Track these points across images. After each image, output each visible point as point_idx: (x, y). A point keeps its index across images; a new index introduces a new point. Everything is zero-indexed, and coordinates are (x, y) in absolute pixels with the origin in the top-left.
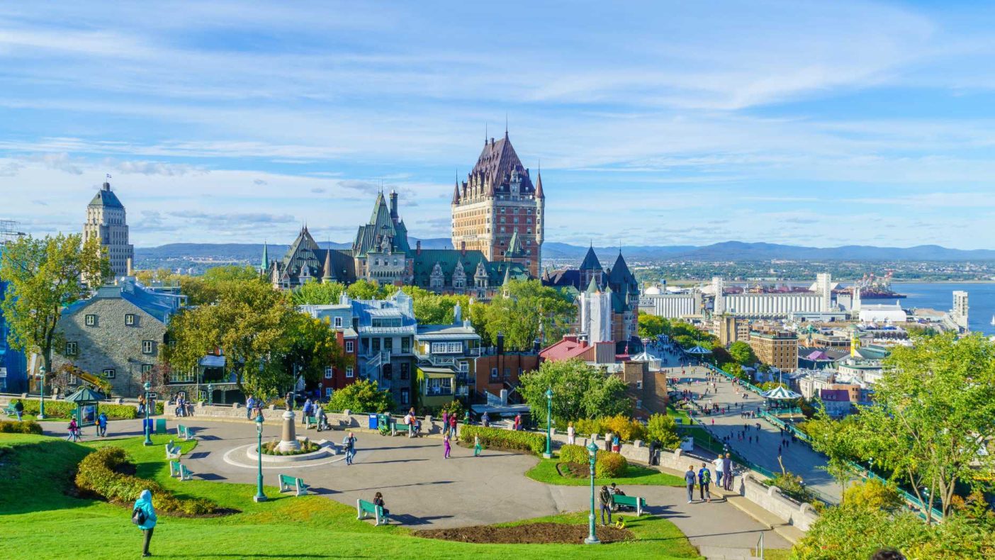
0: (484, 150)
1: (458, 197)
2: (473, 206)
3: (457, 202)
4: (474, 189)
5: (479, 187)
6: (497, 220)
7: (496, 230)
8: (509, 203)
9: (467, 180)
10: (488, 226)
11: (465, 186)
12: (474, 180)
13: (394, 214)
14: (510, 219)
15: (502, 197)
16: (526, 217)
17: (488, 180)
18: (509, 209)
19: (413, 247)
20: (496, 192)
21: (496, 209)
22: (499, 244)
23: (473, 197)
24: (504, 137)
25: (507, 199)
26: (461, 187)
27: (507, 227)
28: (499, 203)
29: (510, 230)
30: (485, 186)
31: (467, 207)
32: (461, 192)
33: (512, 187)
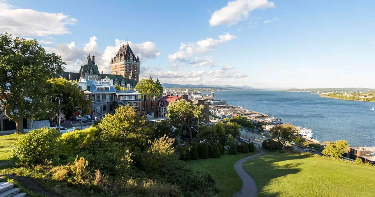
0: (120, 48)
1: (112, 61)
2: (118, 63)
3: (112, 62)
4: (118, 58)
5: (120, 58)
6: (126, 67)
7: (126, 70)
8: (130, 63)
9: (115, 56)
10: (123, 69)
11: (115, 58)
12: (118, 56)
13: (93, 62)
14: (130, 67)
15: (127, 61)
16: (135, 67)
17: (123, 55)
18: (130, 64)
19: (101, 73)
20: (125, 59)
21: (126, 64)
22: (127, 74)
23: (118, 61)
24: (127, 44)
25: (129, 61)
26: (113, 58)
27: (129, 69)
28: (127, 62)
29: (130, 70)
30: (122, 57)
31: (116, 64)
32: (114, 60)
33: (131, 58)
